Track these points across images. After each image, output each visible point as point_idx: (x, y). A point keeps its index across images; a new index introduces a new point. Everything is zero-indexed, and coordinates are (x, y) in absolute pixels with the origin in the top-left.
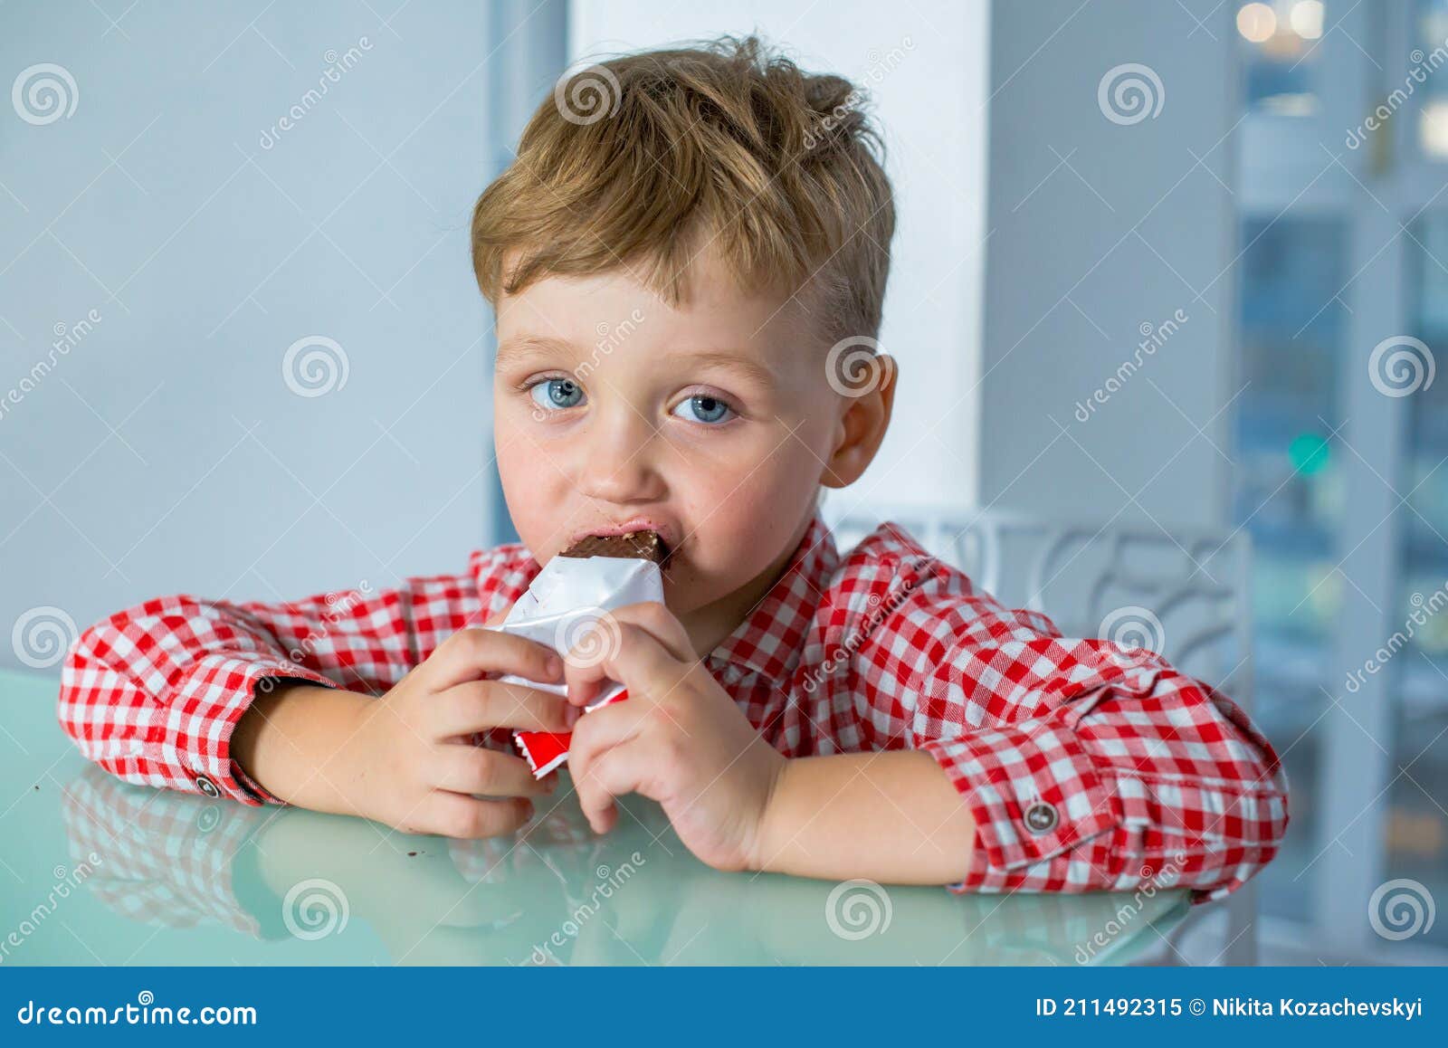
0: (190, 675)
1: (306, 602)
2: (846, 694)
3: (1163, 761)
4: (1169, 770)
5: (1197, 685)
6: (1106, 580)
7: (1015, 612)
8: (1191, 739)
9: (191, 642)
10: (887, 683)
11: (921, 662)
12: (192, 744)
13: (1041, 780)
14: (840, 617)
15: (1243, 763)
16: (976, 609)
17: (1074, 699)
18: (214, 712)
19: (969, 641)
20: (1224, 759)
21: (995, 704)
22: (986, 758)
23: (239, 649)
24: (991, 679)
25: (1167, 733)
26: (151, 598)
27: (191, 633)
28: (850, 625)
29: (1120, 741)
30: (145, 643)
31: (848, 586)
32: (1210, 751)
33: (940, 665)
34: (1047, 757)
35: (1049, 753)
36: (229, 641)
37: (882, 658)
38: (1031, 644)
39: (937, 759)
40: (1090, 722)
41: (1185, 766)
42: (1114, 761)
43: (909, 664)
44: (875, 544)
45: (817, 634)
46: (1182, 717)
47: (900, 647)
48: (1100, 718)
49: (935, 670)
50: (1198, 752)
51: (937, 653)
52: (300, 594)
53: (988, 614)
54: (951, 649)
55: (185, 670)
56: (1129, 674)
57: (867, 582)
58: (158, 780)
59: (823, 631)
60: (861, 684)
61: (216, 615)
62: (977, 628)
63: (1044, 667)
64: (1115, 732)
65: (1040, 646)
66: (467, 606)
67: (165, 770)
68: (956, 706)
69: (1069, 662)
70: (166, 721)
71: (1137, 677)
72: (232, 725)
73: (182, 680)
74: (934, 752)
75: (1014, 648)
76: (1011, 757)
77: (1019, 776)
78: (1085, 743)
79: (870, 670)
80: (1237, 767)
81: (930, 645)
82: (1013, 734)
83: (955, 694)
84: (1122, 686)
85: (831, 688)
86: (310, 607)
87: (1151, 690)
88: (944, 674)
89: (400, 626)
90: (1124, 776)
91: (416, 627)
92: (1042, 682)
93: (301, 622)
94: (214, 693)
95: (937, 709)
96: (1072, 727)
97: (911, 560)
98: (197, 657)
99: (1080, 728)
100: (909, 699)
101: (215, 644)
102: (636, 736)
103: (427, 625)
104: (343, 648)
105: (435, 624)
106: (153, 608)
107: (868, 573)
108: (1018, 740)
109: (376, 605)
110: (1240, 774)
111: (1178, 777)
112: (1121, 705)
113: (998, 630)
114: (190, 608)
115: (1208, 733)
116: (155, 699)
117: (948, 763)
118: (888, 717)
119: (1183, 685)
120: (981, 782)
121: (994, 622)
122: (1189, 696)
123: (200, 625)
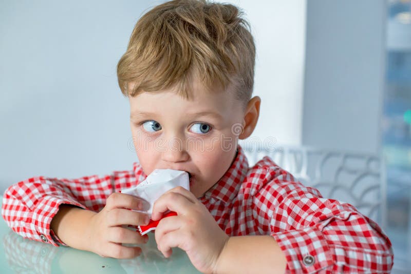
0: (40, 201)
1: (81, 179)
2: (250, 210)
3: (351, 243)
4: (353, 246)
5: (364, 218)
6: (340, 169)
7: (307, 188)
8: (361, 236)
9: (42, 191)
10: (264, 208)
11: (275, 202)
12: (39, 224)
13: (310, 248)
14: (249, 185)
15: (378, 245)
16: (295, 186)
17: (323, 221)
18: (46, 214)
19: (291, 196)
20: (371, 243)
21: (297, 218)
22: (292, 239)
23: (57, 195)
24: (297, 209)
25: (353, 234)
26: (31, 177)
27: (42, 189)
28: (253, 188)
29: (337, 236)
30: (28, 191)
31: (252, 175)
32: (367, 240)
33: (281, 203)
34: (312, 240)
35: (313, 239)
36: (54, 192)
37: (263, 199)
38: (311, 199)
39: (276, 239)
40: (327, 229)
41: (358, 245)
42: (335, 243)
43: (271, 202)
44: (262, 163)
45: (242, 191)
46: (358, 228)
47: (268, 196)
48: (330, 228)
49: (279, 205)
50: (363, 240)
51: (280, 199)
52: (79, 176)
53: (298, 188)
54: (285, 199)
55: (39, 200)
56: (342, 213)
57: (259, 174)
58: (29, 235)
59: (244, 190)
60: (255, 207)
61: (51, 183)
62: (294, 192)
63: (314, 207)
64: (335, 233)
65: (314, 200)
66: (131, 180)
67: (31, 232)
68: (285, 217)
69: (323, 206)
70: (32, 216)
71: (344, 214)
72: (51, 219)
73: (38, 203)
74: (275, 237)
75: (305, 200)
76: (300, 240)
77: (302, 246)
78: (325, 236)
79: (259, 203)
80: (376, 246)
81: (278, 196)
82: (301, 232)
83: (285, 213)
84: (339, 217)
85: (245, 208)
86: (82, 181)
87: (348, 219)
88: (282, 207)
89: (111, 186)
90: (338, 248)
91: (115, 187)
92: (313, 212)
93: (79, 185)
94: (47, 208)
95: (279, 218)
96: (321, 230)
97: (273, 168)
98: (43, 196)
99: (324, 231)
100: (270, 213)
101: (50, 193)
102: (179, 229)
103: (119, 186)
104: (92, 194)
105: (121, 186)
106: (31, 180)
107: (259, 172)
108: (303, 234)
109: (103, 180)
110: (377, 248)
111: (356, 248)
112: (338, 223)
113: (301, 193)
114: (43, 181)
115: (366, 234)
116: (29, 209)
117: (279, 241)
118: (263, 219)
119: (359, 217)
120: (290, 248)
121: (300, 191)
122: (361, 221)
123: (46, 186)
